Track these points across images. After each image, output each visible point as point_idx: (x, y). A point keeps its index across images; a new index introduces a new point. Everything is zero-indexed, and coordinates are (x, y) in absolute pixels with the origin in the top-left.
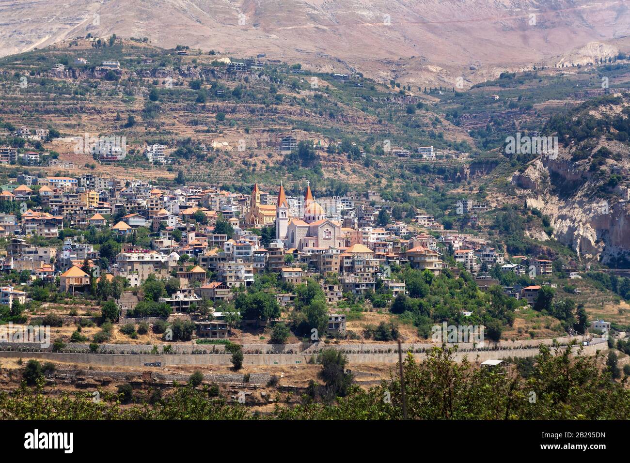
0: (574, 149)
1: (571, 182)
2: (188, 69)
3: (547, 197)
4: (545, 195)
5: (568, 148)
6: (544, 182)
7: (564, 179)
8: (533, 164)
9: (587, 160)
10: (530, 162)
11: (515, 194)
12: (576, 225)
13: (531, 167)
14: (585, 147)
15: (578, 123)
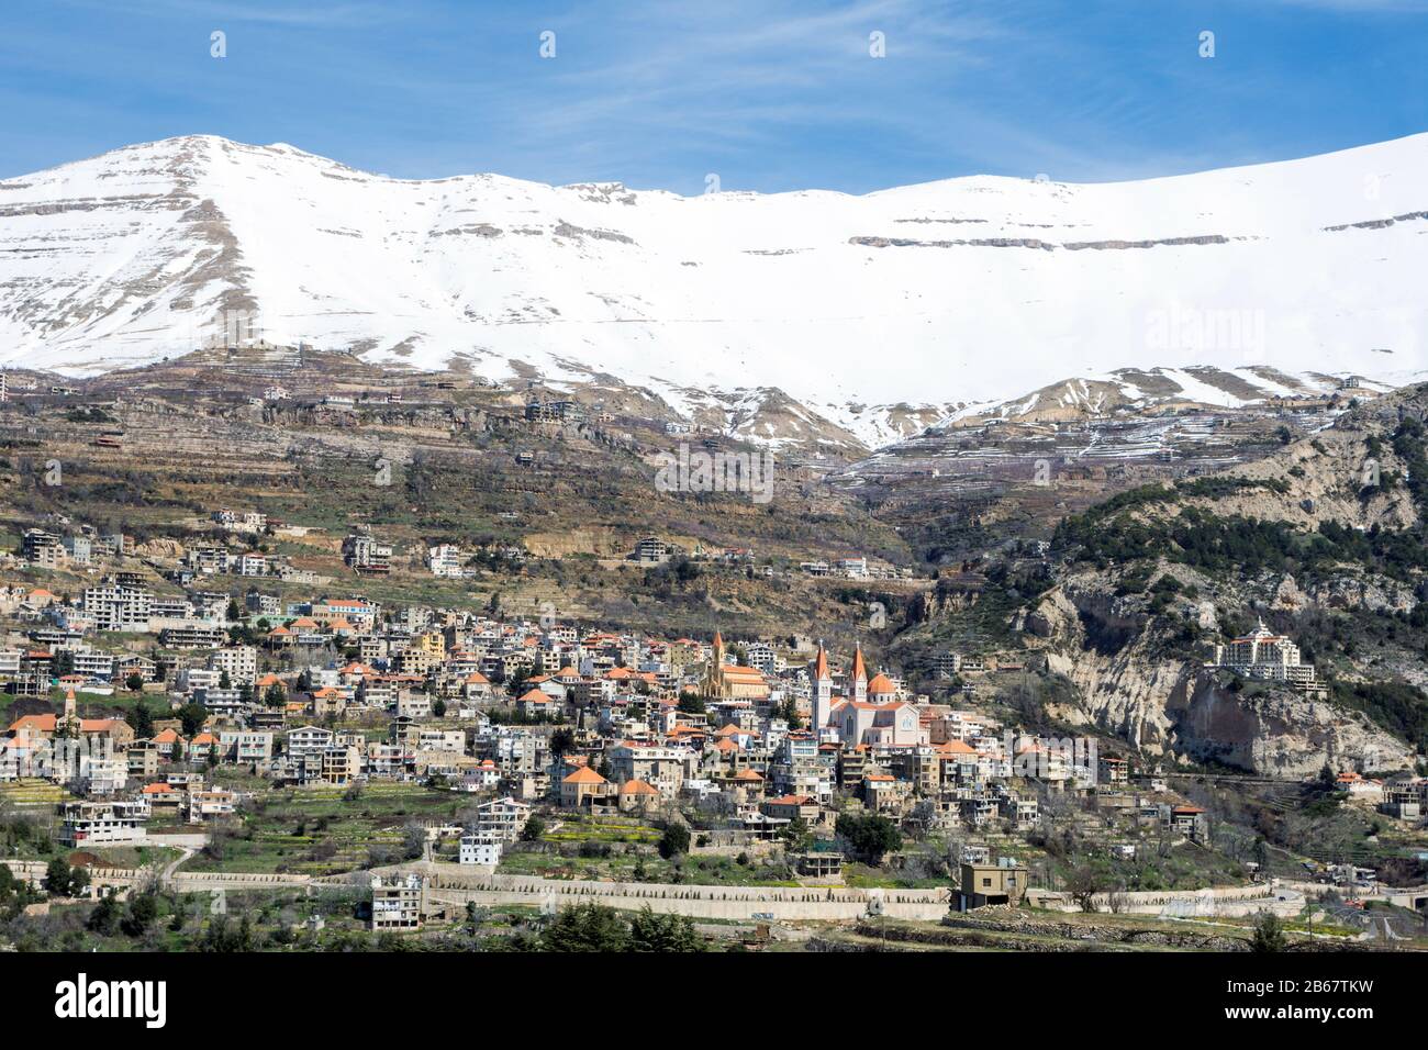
0: (1115, 576)
1: (1117, 631)
2: (467, 415)
3: (1076, 653)
4: (1073, 650)
5: (1105, 573)
6: (1069, 628)
7: (1102, 625)
8: (1048, 597)
9: (1143, 596)
10: (1044, 594)
11: (1023, 646)
12: (1132, 700)
13: (1046, 603)
14: (1134, 575)
15: (1115, 531)
